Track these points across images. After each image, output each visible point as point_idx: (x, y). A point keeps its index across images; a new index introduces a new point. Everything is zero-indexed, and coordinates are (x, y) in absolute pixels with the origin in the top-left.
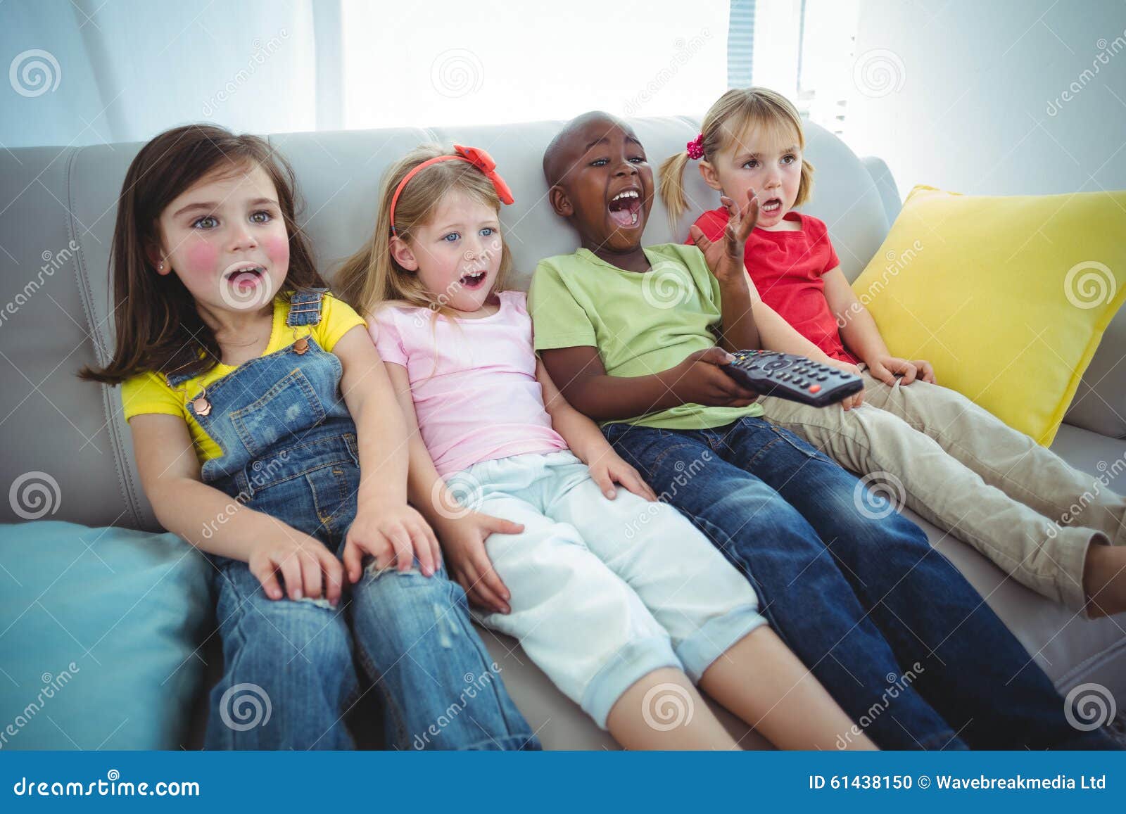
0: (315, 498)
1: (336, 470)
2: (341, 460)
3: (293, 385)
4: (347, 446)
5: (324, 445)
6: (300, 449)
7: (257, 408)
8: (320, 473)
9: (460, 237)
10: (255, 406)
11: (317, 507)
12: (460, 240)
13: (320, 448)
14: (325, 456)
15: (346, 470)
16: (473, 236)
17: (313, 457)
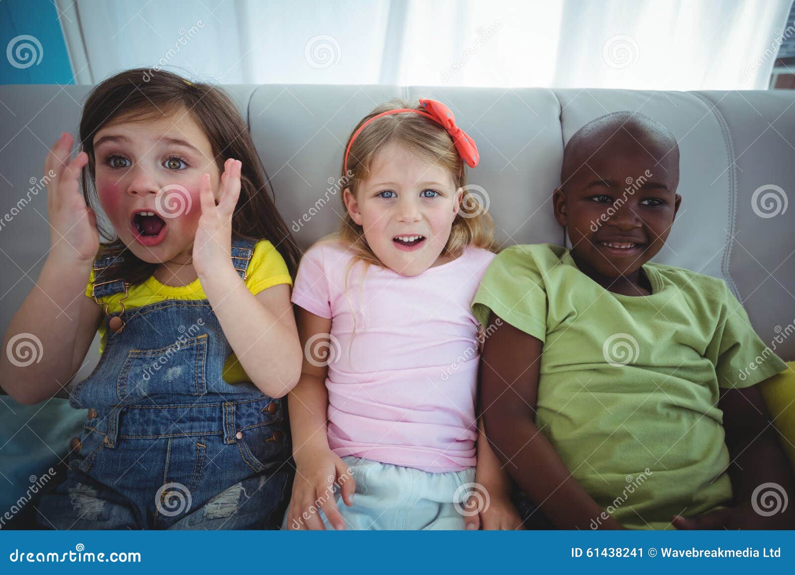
0: (166, 468)
1: (200, 443)
2: (211, 431)
3: (192, 349)
4: (223, 417)
5: (200, 412)
6: (175, 410)
7: (153, 356)
8: (183, 442)
9: (397, 196)
10: (154, 353)
11: (165, 476)
12: (396, 199)
13: (195, 414)
14: (196, 424)
15: (210, 444)
16: (410, 197)
17: (184, 422)
